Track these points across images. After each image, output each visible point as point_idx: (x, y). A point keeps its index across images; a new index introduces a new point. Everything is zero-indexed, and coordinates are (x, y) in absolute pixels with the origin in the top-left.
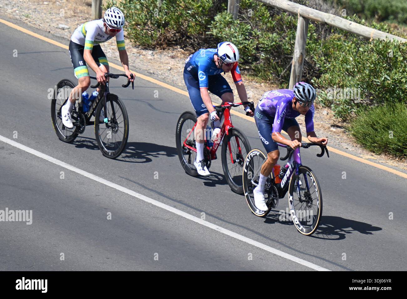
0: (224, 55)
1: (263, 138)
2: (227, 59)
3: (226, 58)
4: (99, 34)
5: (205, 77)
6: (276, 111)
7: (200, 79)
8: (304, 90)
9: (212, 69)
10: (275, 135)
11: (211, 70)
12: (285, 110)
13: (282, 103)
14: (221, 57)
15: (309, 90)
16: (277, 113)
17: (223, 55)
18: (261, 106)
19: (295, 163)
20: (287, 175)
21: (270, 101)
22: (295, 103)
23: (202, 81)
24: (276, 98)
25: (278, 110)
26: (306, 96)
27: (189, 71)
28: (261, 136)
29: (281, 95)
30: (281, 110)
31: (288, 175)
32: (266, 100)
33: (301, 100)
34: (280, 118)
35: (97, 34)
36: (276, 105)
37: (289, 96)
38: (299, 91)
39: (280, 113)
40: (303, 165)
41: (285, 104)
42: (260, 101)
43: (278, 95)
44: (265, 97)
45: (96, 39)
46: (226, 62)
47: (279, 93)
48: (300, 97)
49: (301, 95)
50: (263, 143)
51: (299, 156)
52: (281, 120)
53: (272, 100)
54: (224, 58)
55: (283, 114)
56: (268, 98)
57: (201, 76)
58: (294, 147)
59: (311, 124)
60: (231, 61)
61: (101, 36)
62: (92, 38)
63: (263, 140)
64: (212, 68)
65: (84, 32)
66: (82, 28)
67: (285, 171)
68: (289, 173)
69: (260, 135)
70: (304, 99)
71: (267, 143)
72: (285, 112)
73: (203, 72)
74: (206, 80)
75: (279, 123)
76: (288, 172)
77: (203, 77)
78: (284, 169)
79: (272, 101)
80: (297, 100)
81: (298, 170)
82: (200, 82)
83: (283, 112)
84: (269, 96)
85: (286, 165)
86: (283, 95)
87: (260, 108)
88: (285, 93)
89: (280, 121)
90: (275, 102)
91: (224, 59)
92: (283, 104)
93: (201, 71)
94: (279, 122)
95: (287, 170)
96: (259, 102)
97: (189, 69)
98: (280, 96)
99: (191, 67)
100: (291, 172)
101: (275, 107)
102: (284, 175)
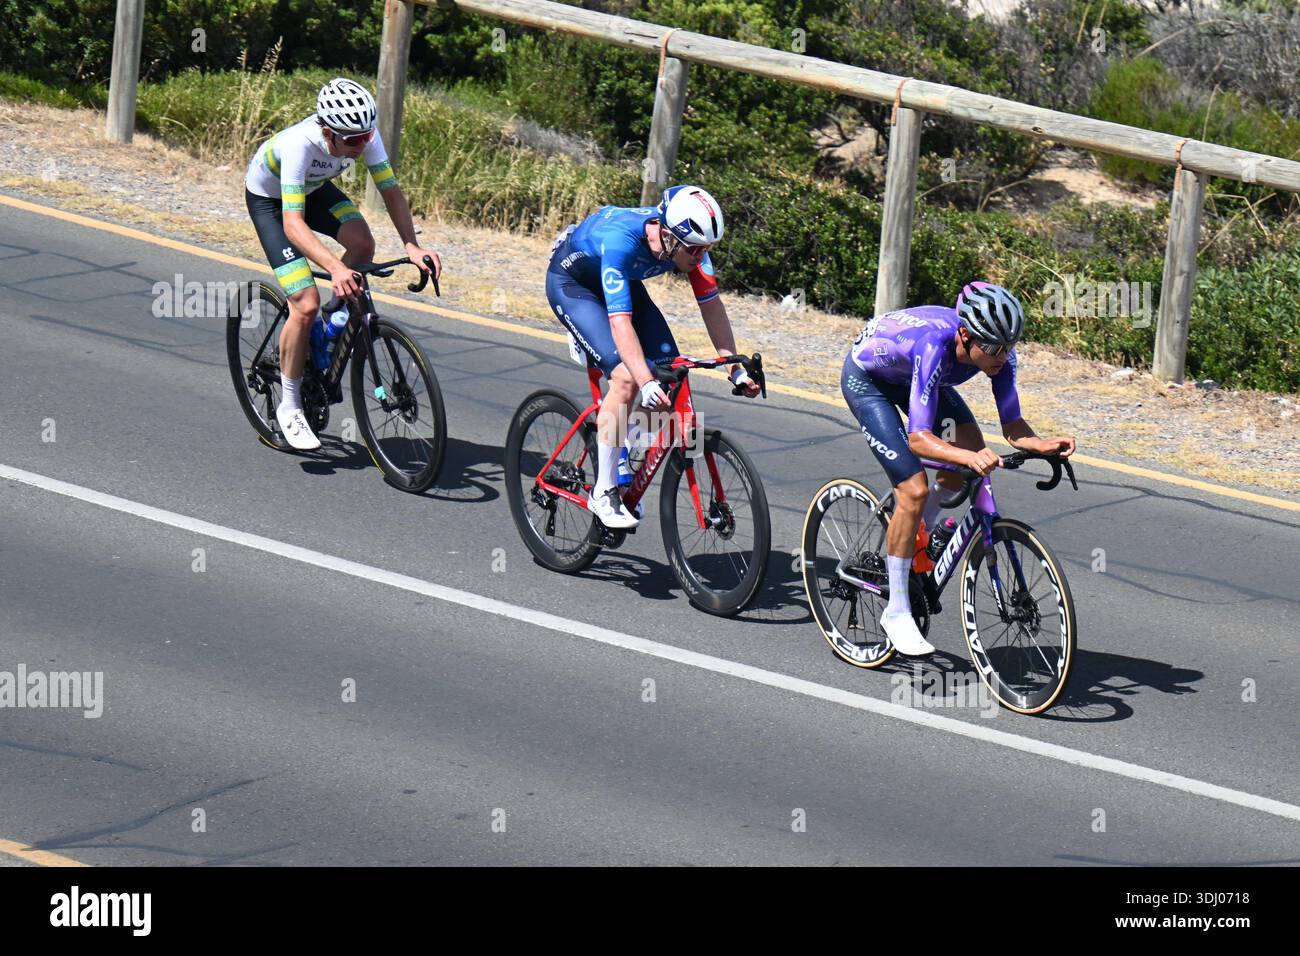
0: (685, 224)
1: (878, 442)
2: (694, 233)
3: (690, 231)
4: (315, 161)
5: (622, 283)
6: (912, 370)
7: (608, 291)
8: (992, 307)
9: (639, 262)
10: (918, 439)
11: (635, 266)
12: (938, 366)
13: (929, 347)
14: (674, 230)
15: (1005, 308)
16: (915, 376)
17: (681, 224)
18: (859, 358)
19: (977, 513)
20: (952, 547)
21: (891, 343)
22: (967, 346)
23: (613, 295)
24: (906, 334)
25: (920, 368)
26: (999, 325)
27: (569, 270)
28: (873, 439)
29: (920, 323)
30: (927, 367)
31: (956, 549)
32: (874, 340)
33: (987, 340)
34: (927, 390)
35: (311, 162)
36: (911, 354)
37: (945, 325)
38: (978, 313)
39: (925, 374)
40: (1004, 517)
41: (937, 347)
42: (857, 344)
43: (911, 324)
44: (870, 332)
45: (311, 176)
46: (688, 243)
47: (912, 318)
48: (982, 330)
49: (986, 325)
50: (881, 457)
51: (990, 492)
52: (931, 396)
53: (894, 338)
54: (686, 231)
55: (935, 376)
56: (880, 335)
57: (610, 282)
58: (983, 470)
59: (1012, 399)
60: (703, 238)
61: (323, 165)
62: (299, 178)
63: (878, 448)
64: (639, 258)
65: (272, 163)
66: (266, 155)
67: (946, 537)
68: (961, 541)
69: (869, 437)
70: (994, 337)
71: (892, 455)
72: (938, 370)
73: (616, 271)
74: (625, 294)
75: (925, 403)
76: (956, 540)
77: (618, 285)
78: (943, 531)
79: (897, 342)
80: (972, 338)
81: (990, 532)
82: (608, 299)
83: (935, 372)
84: (882, 329)
85: (946, 519)
86: (924, 323)
87: (859, 364)
88: (930, 317)
89: (927, 397)
90: (906, 345)
91: (682, 236)
92: (931, 350)
93: (611, 266)
94: (924, 400)
95: (951, 535)
96: (855, 347)
97: (567, 263)
98: (917, 325)
99: (574, 256)
100: (966, 539)
101: (909, 358)
102: (944, 548)
